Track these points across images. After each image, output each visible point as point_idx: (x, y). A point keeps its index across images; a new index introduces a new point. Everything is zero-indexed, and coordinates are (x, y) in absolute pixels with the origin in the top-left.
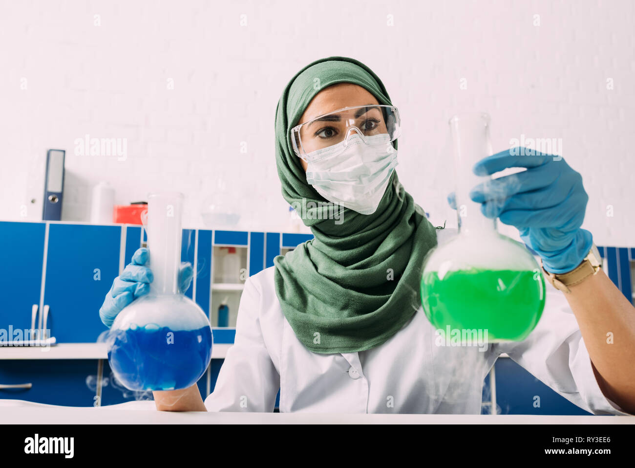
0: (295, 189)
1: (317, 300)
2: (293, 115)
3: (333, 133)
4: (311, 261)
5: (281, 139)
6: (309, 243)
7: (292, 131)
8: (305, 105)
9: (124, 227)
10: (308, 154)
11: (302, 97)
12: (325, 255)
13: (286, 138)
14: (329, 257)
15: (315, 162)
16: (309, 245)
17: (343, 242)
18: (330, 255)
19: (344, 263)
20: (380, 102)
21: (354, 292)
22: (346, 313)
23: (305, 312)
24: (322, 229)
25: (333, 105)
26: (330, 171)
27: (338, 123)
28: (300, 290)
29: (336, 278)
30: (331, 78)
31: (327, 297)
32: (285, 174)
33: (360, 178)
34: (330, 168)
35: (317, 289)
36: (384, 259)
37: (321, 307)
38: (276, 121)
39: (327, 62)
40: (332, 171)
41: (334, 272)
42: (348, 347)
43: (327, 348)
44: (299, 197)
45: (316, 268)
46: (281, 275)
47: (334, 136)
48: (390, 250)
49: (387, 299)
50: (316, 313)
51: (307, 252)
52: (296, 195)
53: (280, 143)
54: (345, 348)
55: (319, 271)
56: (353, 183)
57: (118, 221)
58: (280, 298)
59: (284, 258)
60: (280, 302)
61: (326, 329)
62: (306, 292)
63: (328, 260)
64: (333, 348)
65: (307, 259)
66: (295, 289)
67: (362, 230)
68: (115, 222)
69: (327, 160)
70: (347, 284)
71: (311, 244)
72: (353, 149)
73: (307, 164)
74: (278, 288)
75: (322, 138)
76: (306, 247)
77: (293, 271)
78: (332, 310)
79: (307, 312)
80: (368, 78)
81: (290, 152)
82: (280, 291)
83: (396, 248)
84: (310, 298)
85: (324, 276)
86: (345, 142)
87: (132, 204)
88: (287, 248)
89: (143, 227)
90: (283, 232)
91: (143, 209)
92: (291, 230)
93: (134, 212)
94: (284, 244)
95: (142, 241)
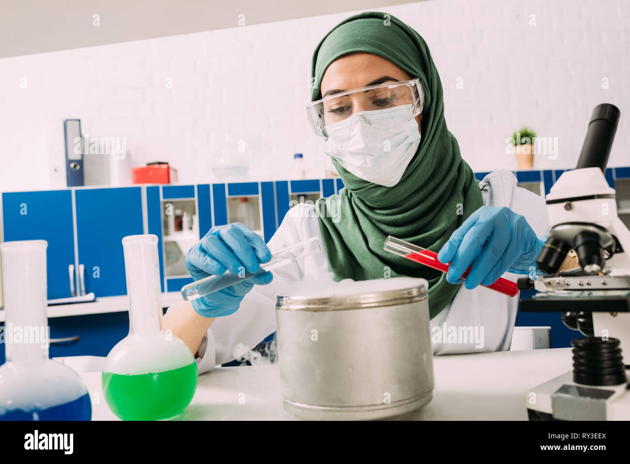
9: (144, 187)
57: (137, 182)
68: (134, 183)
87: (148, 164)
88: (296, 194)
89: (161, 186)
90: (290, 180)
91: (159, 168)
92: (298, 177)
93: (151, 173)
94: (292, 191)
95: (162, 199)
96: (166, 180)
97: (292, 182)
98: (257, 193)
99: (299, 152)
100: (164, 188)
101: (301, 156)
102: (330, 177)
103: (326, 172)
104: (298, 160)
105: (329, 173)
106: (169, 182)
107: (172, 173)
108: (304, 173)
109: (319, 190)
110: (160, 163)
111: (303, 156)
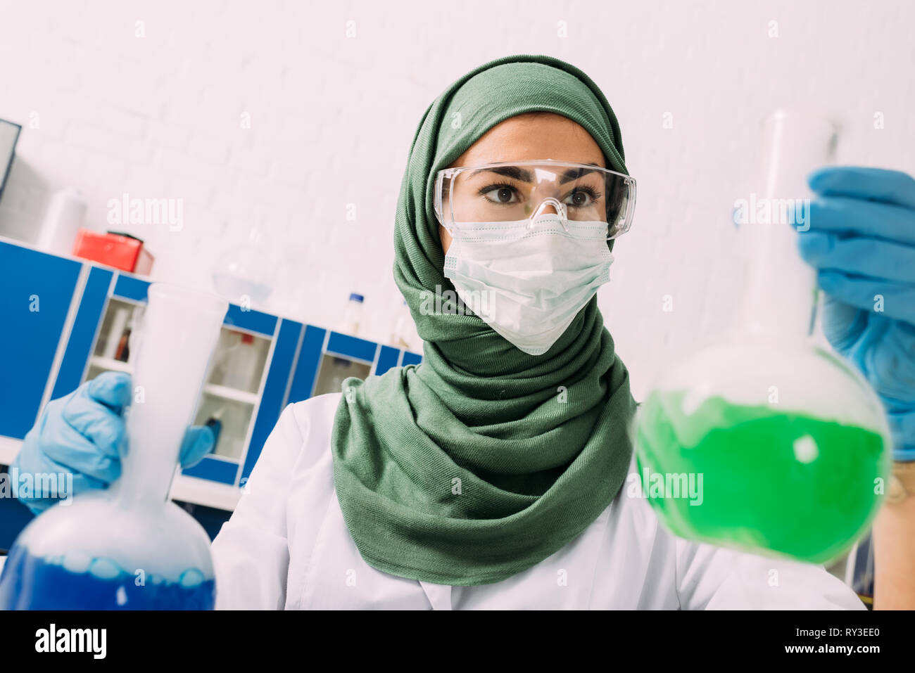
0: (417, 272)
1: (401, 473)
2: (448, 146)
3: (513, 198)
4: (409, 400)
5: (414, 181)
6: (411, 370)
7: (441, 174)
8: (475, 136)
9: (88, 265)
10: (457, 223)
11: (473, 119)
12: (437, 396)
13: (425, 182)
14: (443, 403)
15: (467, 240)
16: (410, 372)
17: (476, 384)
18: (446, 399)
19: (468, 420)
20: (609, 165)
21: (474, 476)
22: (447, 509)
23: (374, 489)
24: (446, 353)
25: (526, 150)
26: (488, 266)
27: (526, 184)
28: (375, 446)
29: (448, 442)
30: (533, 98)
31: (420, 472)
32: (404, 240)
33: (538, 294)
34: (491, 259)
35: (407, 454)
36: (541, 432)
37: (405, 486)
38: (414, 144)
39: (533, 64)
40: (491, 268)
41: (447, 431)
42: (436, 573)
43: (398, 566)
44: (419, 286)
45: (415, 415)
46: (348, 413)
47: (512, 203)
48: (556, 419)
49: (529, 503)
50: (394, 496)
51: (405, 383)
52: (414, 282)
53: (410, 185)
54: (429, 572)
55: (419, 421)
56: (524, 301)
57: (81, 254)
58: (336, 454)
59: (362, 385)
60: (334, 460)
61: (407, 529)
62: (385, 454)
63: (440, 408)
64: (411, 568)
65: (402, 397)
66: (367, 443)
67: (515, 373)
68: (74, 254)
69: (490, 246)
70: (466, 457)
71: (415, 372)
72: (541, 240)
73: (451, 238)
74: (337, 435)
75: (491, 201)
76: (404, 373)
77: (372, 410)
78: (422, 497)
79: (379, 489)
80: (599, 114)
81: (427, 207)
82: (339, 441)
83: (568, 418)
84: (390, 466)
85: (427, 434)
86: (531, 223)
87: (110, 233)
88: (333, 354)
89: (117, 273)
90: (331, 330)
91: (124, 244)
92: (345, 329)
93: (108, 247)
94: (329, 348)
95: (111, 294)
96: (129, 266)
97: (334, 335)
98: (271, 333)
99: (360, 292)
100: (121, 278)
101: (361, 299)
102: (395, 345)
103: (393, 336)
104: (355, 304)
105: (397, 340)
106: (132, 270)
107: (143, 259)
108: (357, 326)
109: (371, 359)
110: (129, 236)
111: (365, 300)
